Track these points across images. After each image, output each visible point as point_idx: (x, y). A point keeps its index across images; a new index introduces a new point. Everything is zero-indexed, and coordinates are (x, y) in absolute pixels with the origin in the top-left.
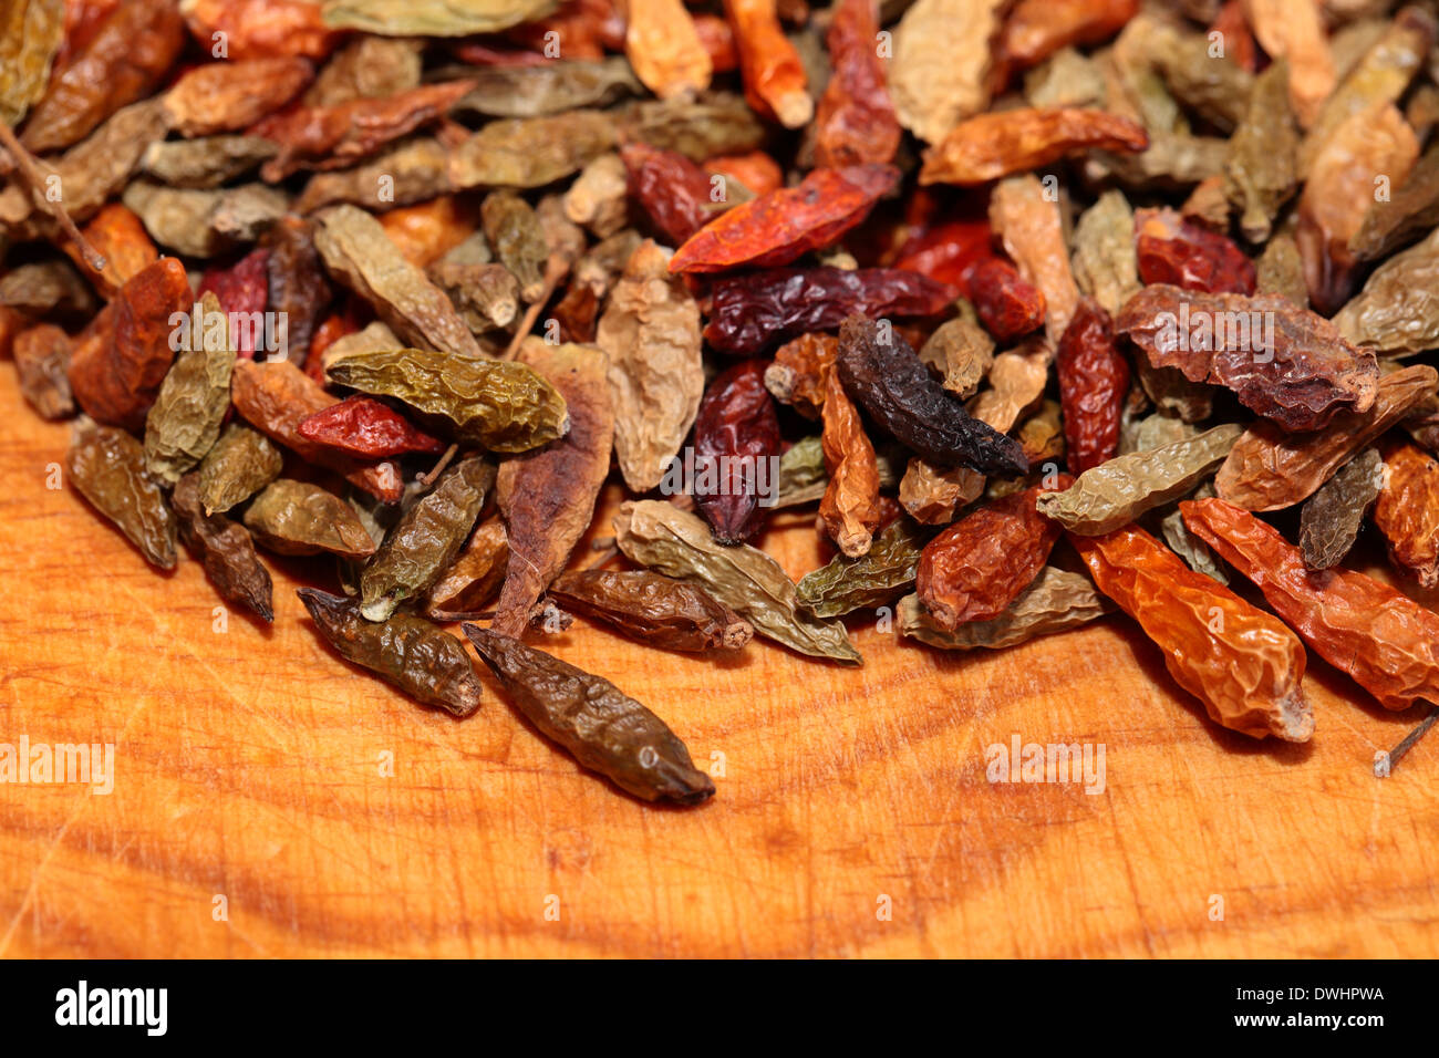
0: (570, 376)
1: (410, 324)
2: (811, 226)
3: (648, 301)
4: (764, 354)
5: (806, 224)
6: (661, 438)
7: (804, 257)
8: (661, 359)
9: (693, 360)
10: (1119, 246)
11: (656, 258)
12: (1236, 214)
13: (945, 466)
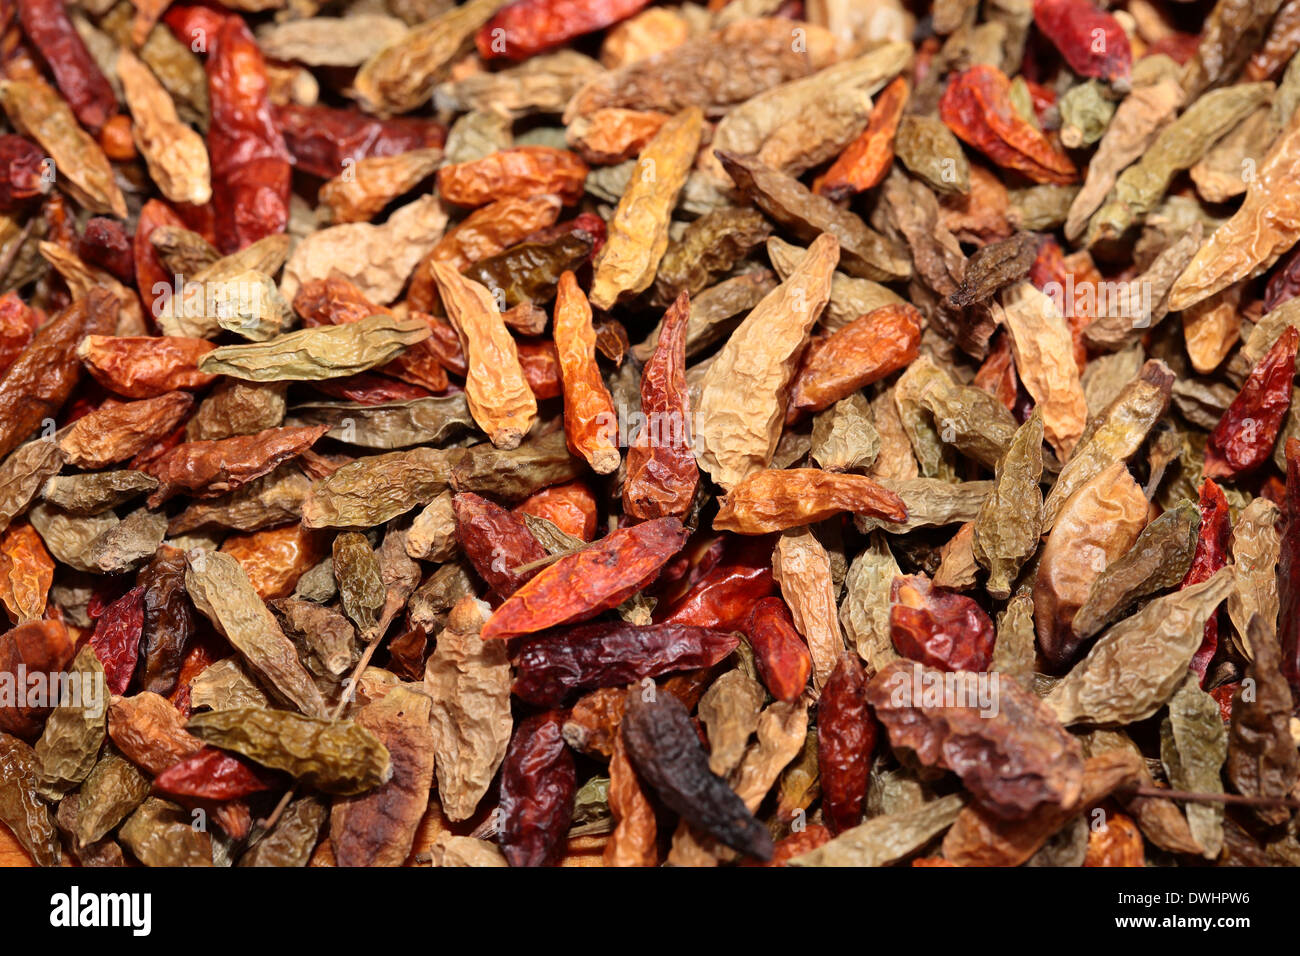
0: (396, 720)
1: (260, 671)
2: (608, 593)
3: (465, 653)
4: (564, 704)
5: (605, 589)
6: (473, 778)
7: (606, 617)
8: (474, 707)
9: (504, 707)
10: (879, 602)
11: (477, 611)
12: (983, 574)
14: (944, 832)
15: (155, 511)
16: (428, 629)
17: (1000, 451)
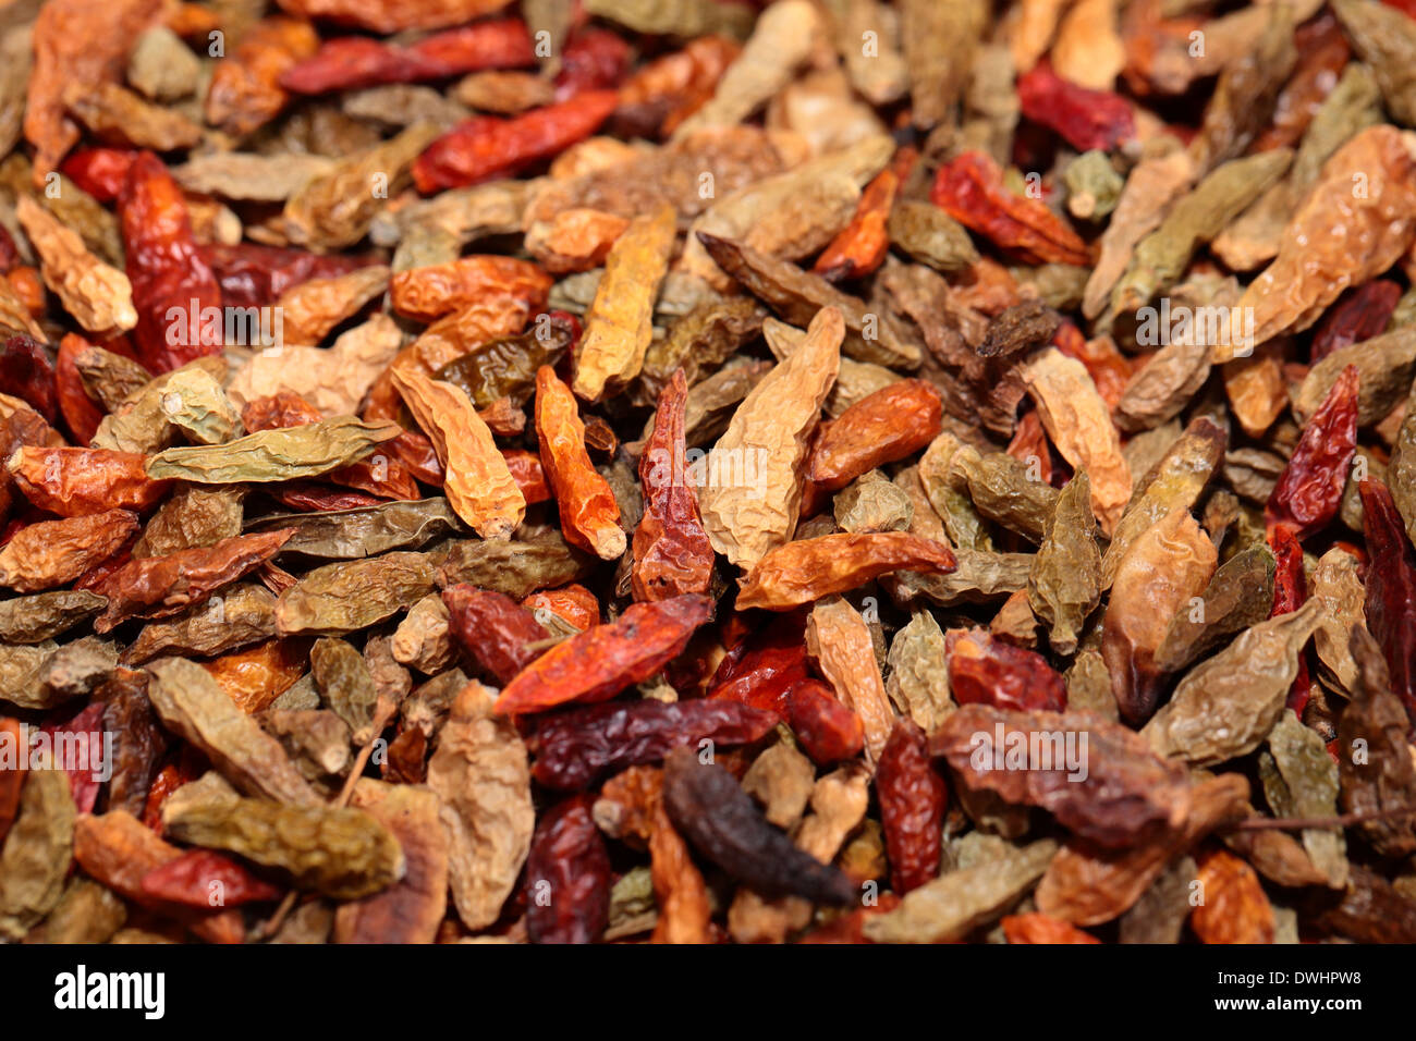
0: (401, 817)
1: (245, 774)
2: (631, 662)
3: (476, 741)
4: (591, 788)
5: (627, 659)
6: (495, 875)
7: (626, 692)
8: (491, 798)
9: (522, 797)
10: (932, 665)
11: (482, 698)
12: (1044, 628)
13: (773, 896)
14: (1038, 879)
15: (105, 638)
16: (427, 730)
17: (1046, 511)
